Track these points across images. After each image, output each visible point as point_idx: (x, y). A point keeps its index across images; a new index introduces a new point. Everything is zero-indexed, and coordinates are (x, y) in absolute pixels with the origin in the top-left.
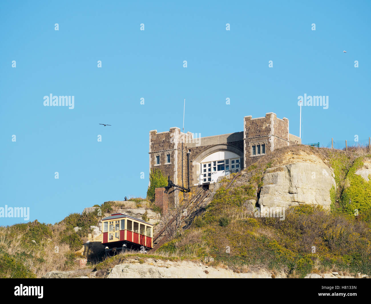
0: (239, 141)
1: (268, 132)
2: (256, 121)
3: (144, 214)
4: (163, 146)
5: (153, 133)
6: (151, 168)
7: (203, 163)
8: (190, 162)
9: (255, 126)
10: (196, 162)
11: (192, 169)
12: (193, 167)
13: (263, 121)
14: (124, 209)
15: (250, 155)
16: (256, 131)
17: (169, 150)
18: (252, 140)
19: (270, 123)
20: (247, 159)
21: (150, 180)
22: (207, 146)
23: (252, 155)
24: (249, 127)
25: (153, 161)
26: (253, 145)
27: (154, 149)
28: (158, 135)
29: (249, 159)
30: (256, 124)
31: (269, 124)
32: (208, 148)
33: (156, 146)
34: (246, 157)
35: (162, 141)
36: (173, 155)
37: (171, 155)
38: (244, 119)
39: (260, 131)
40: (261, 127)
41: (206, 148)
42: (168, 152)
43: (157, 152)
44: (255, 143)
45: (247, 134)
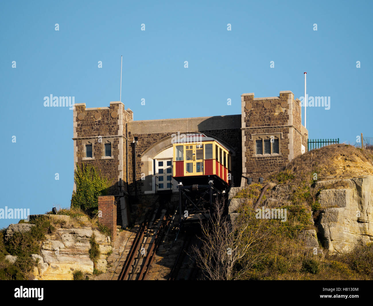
0: (223, 130)
1: (284, 121)
2: (262, 102)
3: (91, 238)
4: (98, 130)
5: (79, 108)
6: (77, 163)
7: (158, 159)
8: (136, 156)
9: (262, 110)
10: (148, 157)
11: (140, 168)
12: (142, 164)
13: (274, 104)
14: (65, 228)
15: (253, 153)
16: (262, 118)
17: (109, 137)
18: (256, 132)
19: (288, 107)
20: (247, 160)
21: (76, 182)
22: (167, 134)
23: (256, 155)
24: (251, 111)
25: (80, 152)
26: (258, 139)
27: (83, 133)
28: (88, 111)
29: (251, 161)
30: (263, 107)
31: (285, 109)
32: (168, 137)
33: (87, 128)
34: (246, 156)
35: (96, 122)
36: (117, 146)
37: (114, 145)
38: (243, 98)
39: (270, 119)
40: (272, 112)
41: (165, 137)
42: (107, 139)
43: (87, 139)
44: (261, 136)
45: (247, 121)
